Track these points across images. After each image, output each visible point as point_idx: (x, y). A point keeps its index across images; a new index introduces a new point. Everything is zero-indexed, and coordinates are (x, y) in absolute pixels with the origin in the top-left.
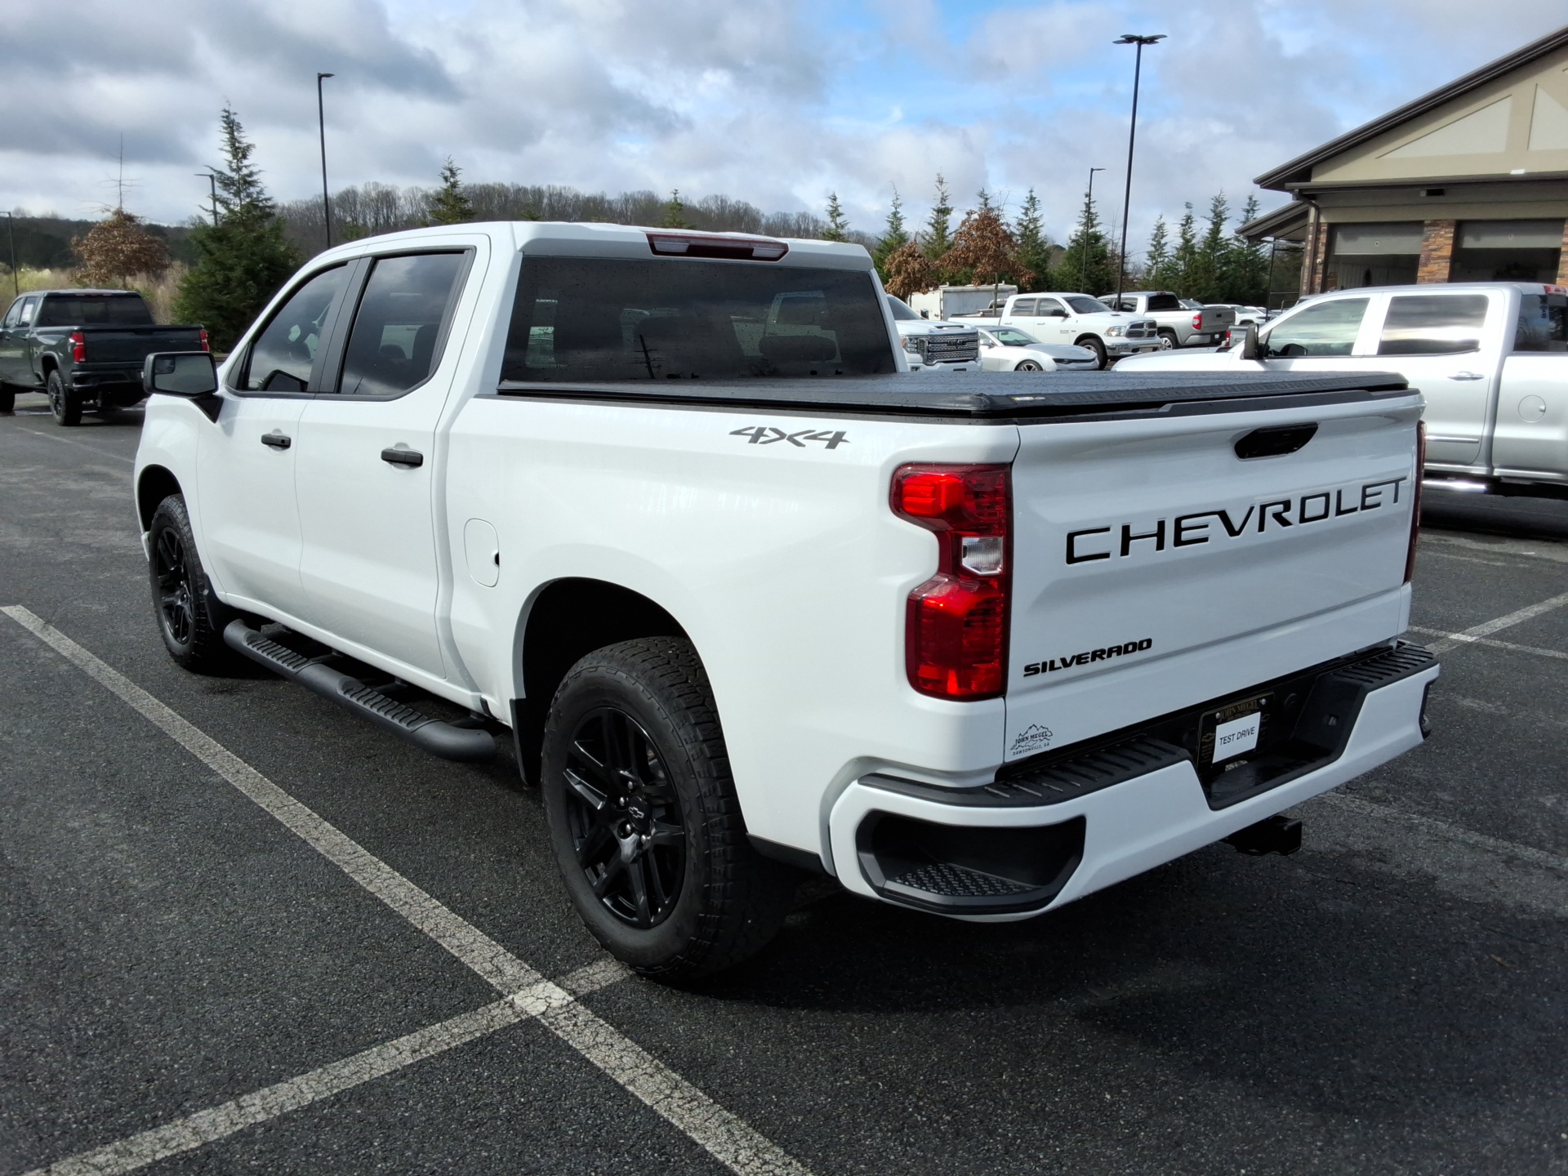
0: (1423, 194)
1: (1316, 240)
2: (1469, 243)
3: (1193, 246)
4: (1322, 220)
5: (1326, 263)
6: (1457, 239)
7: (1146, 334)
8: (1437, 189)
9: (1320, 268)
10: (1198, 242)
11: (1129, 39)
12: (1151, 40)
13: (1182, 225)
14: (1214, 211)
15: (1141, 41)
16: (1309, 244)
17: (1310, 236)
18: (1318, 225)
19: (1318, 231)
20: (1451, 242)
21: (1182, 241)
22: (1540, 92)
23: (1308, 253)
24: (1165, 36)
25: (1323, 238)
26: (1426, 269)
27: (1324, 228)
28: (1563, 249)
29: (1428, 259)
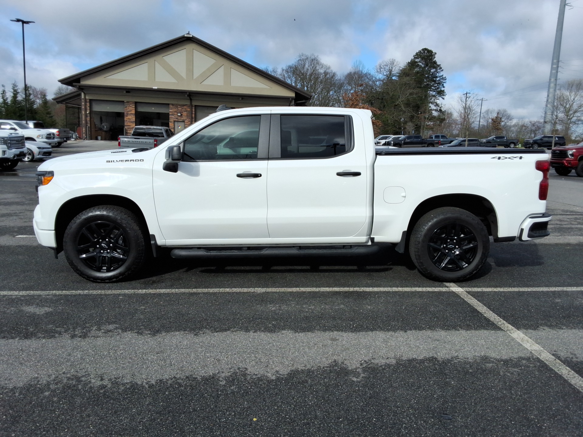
0: (125, 92)
1: (86, 105)
2: (141, 109)
3: (7, 103)
4: (87, 98)
5: (90, 113)
6: (136, 108)
7: (52, 138)
8: (129, 91)
9: (89, 115)
10: (9, 100)
11: (18, 20)
12: (27, 23)
13: (2, 94)
14: (13, 89)
15: (24, 22)
16: (83, 106)
17: (83, 103)
18: (85, 99)
19: (86, 102)
20: (134, 109)
21: (2, 100)
22: (156, 63)
23: (83, 109)
24: (34, 22)
25: (88, 104)
26: (127, 117)
27: (88, 101)
28: (170, 113)
29: (127, 114)
